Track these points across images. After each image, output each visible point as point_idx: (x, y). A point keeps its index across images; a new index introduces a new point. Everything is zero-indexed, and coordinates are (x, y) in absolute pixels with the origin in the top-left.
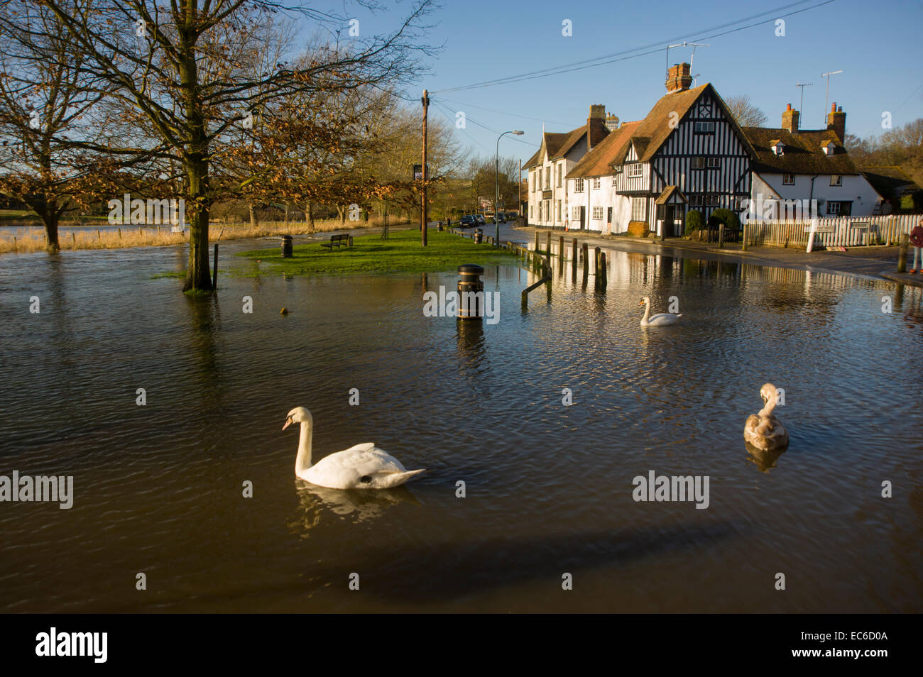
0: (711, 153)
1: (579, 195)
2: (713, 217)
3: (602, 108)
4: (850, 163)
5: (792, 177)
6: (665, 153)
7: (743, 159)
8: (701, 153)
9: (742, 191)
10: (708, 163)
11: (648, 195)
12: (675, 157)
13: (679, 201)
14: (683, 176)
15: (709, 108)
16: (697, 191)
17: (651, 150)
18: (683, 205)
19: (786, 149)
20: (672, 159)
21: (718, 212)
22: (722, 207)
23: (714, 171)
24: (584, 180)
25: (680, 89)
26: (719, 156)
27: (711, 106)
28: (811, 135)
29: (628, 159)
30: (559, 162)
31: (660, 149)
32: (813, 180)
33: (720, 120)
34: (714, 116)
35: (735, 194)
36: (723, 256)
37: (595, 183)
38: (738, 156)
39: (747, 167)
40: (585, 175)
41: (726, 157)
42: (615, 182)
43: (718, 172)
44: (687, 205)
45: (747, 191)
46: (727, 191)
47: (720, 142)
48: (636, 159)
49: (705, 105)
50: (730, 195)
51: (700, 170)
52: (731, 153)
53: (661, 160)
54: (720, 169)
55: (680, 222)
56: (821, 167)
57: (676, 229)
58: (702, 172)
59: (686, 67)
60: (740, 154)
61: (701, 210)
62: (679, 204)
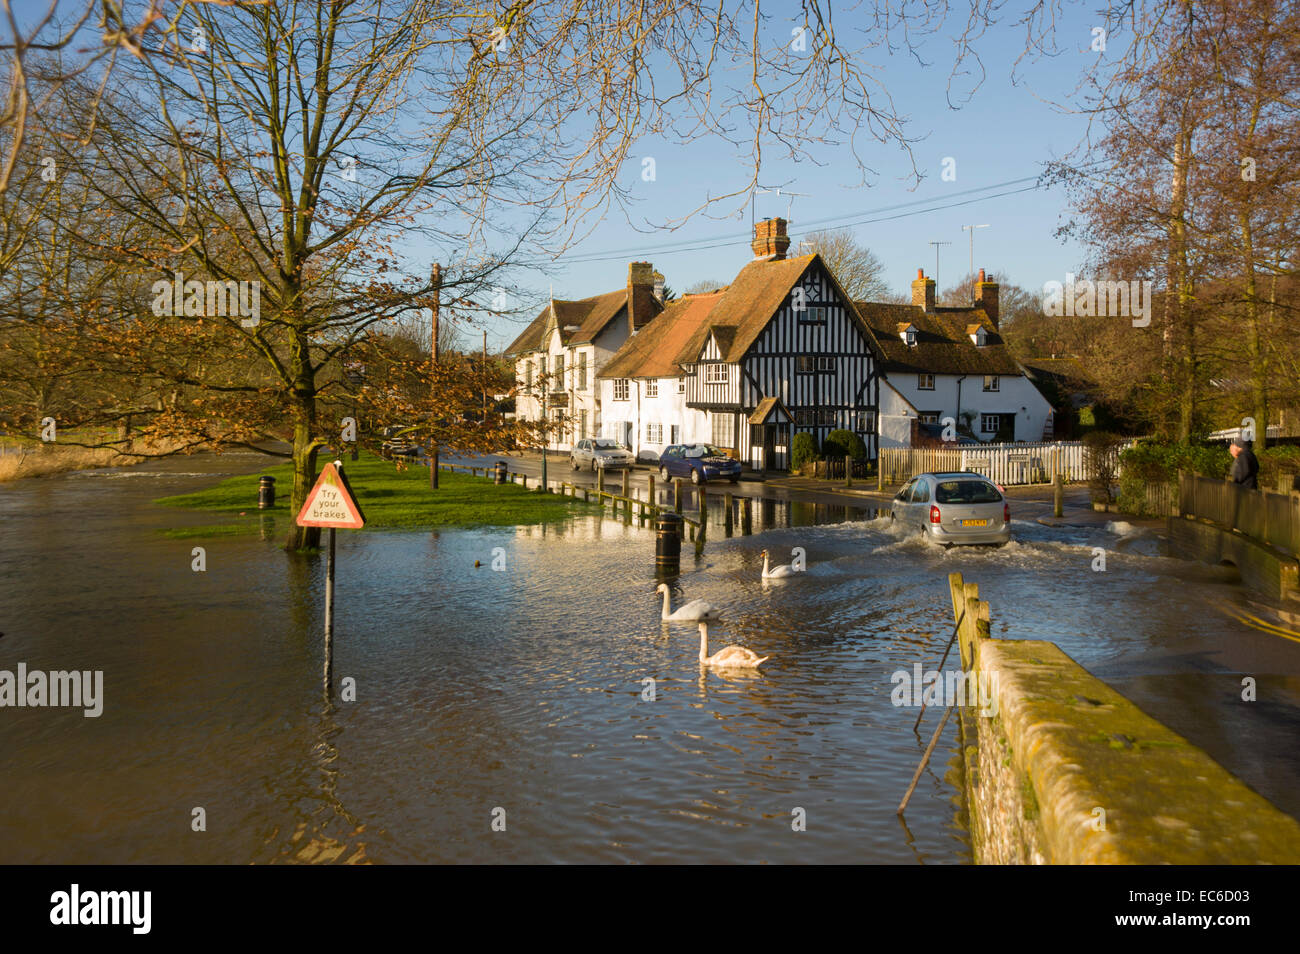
0: (823, 350)
1: (621, 404)
2: (829, 442)
3: (647, 266)
4: (1009, 357)
5: (930, 378)
6: (760, 351)
7: (865, 359)
8: (808, 350)
9: (866, 404)
10: (816, 365)
11: (736, 410)
12: (774, 356)
13: (782, 419)
14: (785, 383)
15: (817, 288)
16: (806, 404)
17: (741, 346)
18: (787, 424)
19: (921, 336)
20: (770, 360)
21: (836, 435)
22: (840, 426)
23: (827, 376)
24: (630, 381)
25: (773, 255)
26: (833, 355)
27: (820, 284)
28: (953, 315)
29: (706, 356)
30: (580, 350)
31: (754, 346)
32: (959, 382)
33: (833, 305)
34: (824, 299)
35: (857, 408)
36: (852, 499)
37: (649, 388)
38: (859, 354)
39: (872, 370)
40: (632, 374)
41: (843, 356)
42: (682, 388)
43: (833, 377)
44: (792, 425)
45: (873, 403)
46: (846, 404)
47: (835, 336)
48: (718, 357)
49: (812, 284)
50: (850, 410)
51: (808, 375)
52: (849, 351)
53: (755, 360)
54: (836, 373)
55: (784, 450)
56: (970, 364)
57: (778, 458)
58: (812, 377)
59: (782, 225)
60: (862, 352)
61: (811, 430)
62: (782, 424)
